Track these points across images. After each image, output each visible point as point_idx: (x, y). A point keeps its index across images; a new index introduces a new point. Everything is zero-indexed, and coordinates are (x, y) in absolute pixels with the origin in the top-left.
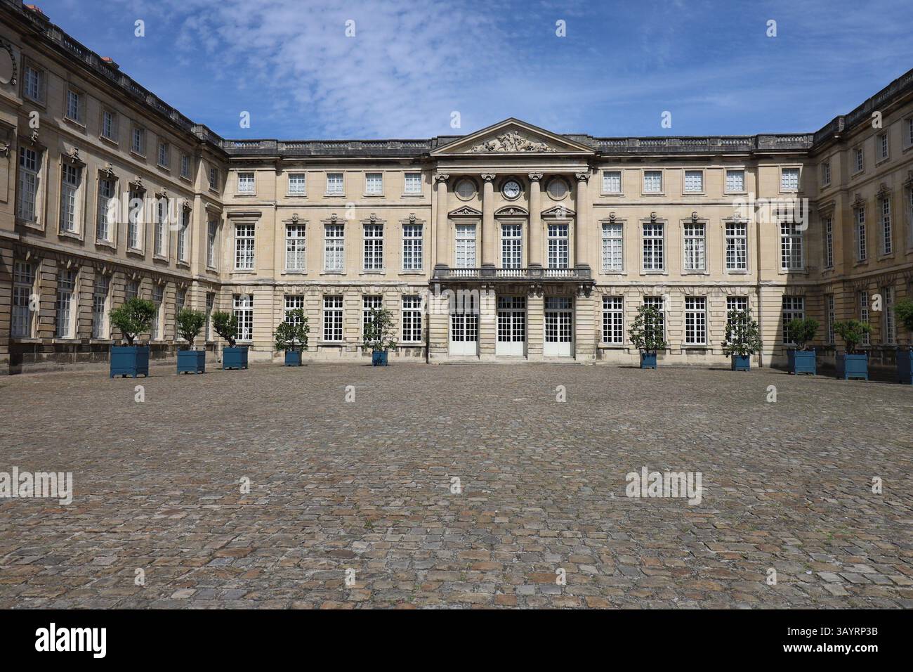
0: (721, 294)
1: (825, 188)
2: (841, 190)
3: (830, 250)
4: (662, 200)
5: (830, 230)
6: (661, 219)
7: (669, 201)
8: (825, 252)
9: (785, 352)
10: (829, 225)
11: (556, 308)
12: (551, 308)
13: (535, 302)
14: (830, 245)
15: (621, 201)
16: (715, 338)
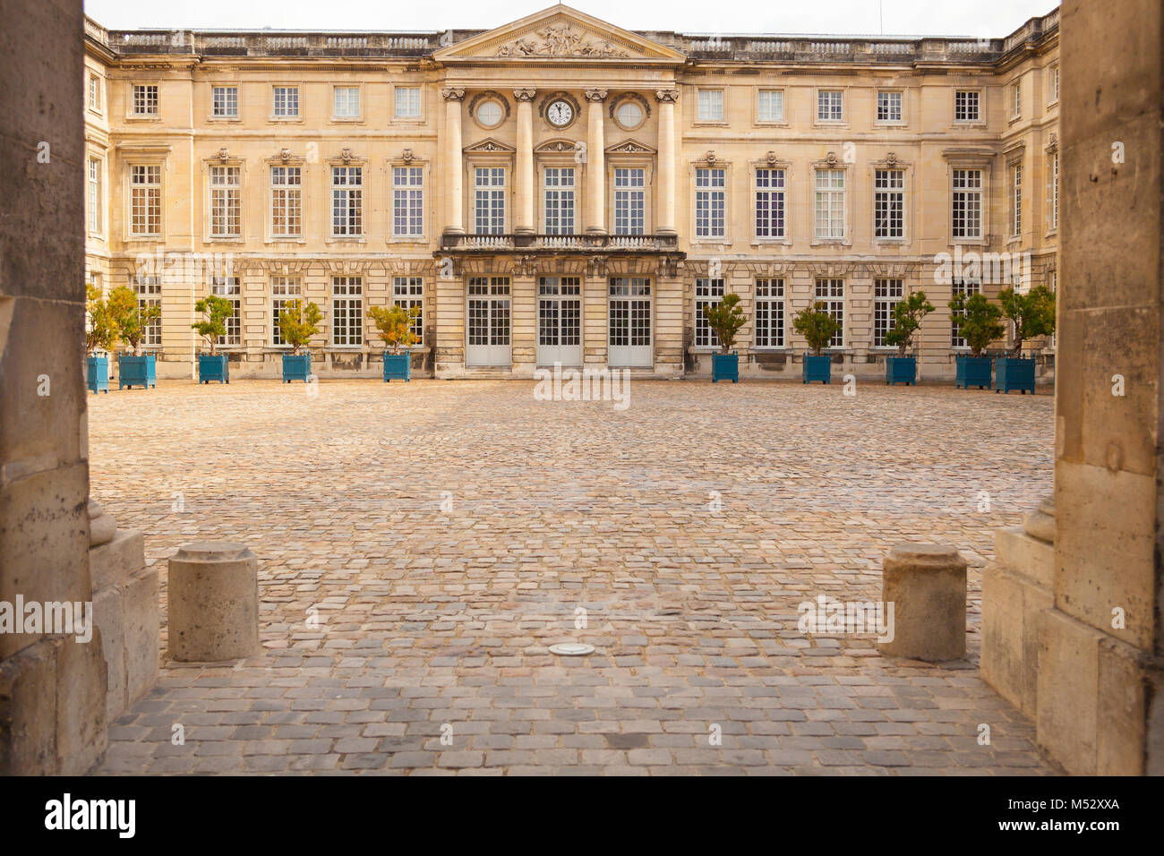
0: (866, 275)
1: (1014, 122)
2: (1032, 126)
3: (1019, 212)
4: (783, 134)
5: (1019, 182)
6: (782, 161)
7: (795, 135)
8: (1011, 214)
9: (953, 359)
10: (1019, 175)
11: (626, 293)
12: (619, 294)
13: (596, 286)
14: (1019, 205)
15: (725, 133)
16: (857, 339)
